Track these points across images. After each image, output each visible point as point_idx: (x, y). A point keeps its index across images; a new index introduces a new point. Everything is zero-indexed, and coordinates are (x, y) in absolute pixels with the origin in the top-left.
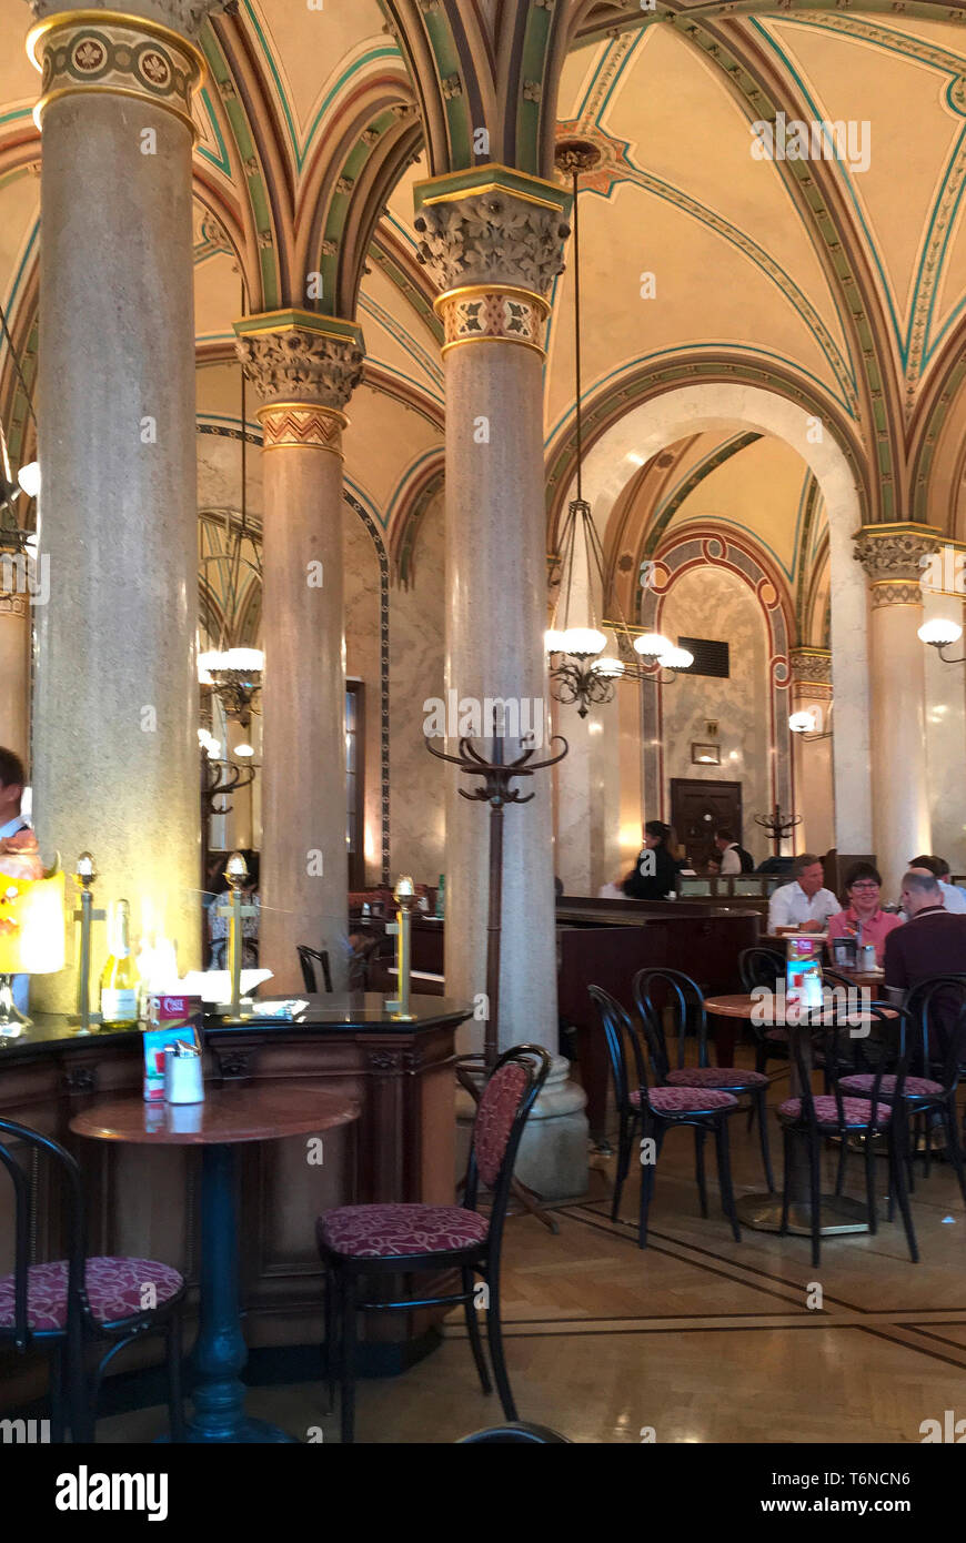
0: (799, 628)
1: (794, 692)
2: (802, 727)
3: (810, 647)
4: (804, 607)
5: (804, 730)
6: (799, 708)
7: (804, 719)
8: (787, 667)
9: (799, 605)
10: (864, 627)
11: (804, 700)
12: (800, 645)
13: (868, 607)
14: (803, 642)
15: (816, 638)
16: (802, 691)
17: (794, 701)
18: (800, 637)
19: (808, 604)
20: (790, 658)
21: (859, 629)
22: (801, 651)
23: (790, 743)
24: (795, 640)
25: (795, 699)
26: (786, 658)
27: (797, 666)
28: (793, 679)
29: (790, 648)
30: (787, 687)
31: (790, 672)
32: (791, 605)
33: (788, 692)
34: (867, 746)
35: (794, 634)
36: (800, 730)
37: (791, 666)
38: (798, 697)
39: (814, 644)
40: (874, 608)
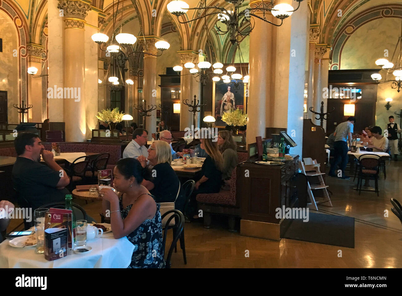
0: (30, 36)
1: (28, 59)
2: (33, 72)
3: (35, 43)
4: (32, 29)
5: (34, 73)
6: (30, 66)
7: (33, 70)
8: (25, 50)
9: (31, 27)
10: (61, 35)
11: (32, 63)
12: (31, 43)
13: (63, 28)
14: (32, 42)
15: (37, 41)
16: (31, 59)
17: (28, 63)
18: (31, 40)
19: (34, 28)
20: (27, 47)
21: (59, 36)
22: (31, 45)
23: (27, 78)
24: (29, 40)
25: (29, 62)
26: (25, 47)
27: (29, 50)
28: (28, 55)
29: (27, 43)
30: (26, 58)
31: (27, 52)
32: (27, 28)
33: (26, 59)
34: (62, 81)
35: (29, 38)
36: (32, 73)
37: (27, 50)
38: (30, 61)
39: (36, 43)
40: (65, 28)
